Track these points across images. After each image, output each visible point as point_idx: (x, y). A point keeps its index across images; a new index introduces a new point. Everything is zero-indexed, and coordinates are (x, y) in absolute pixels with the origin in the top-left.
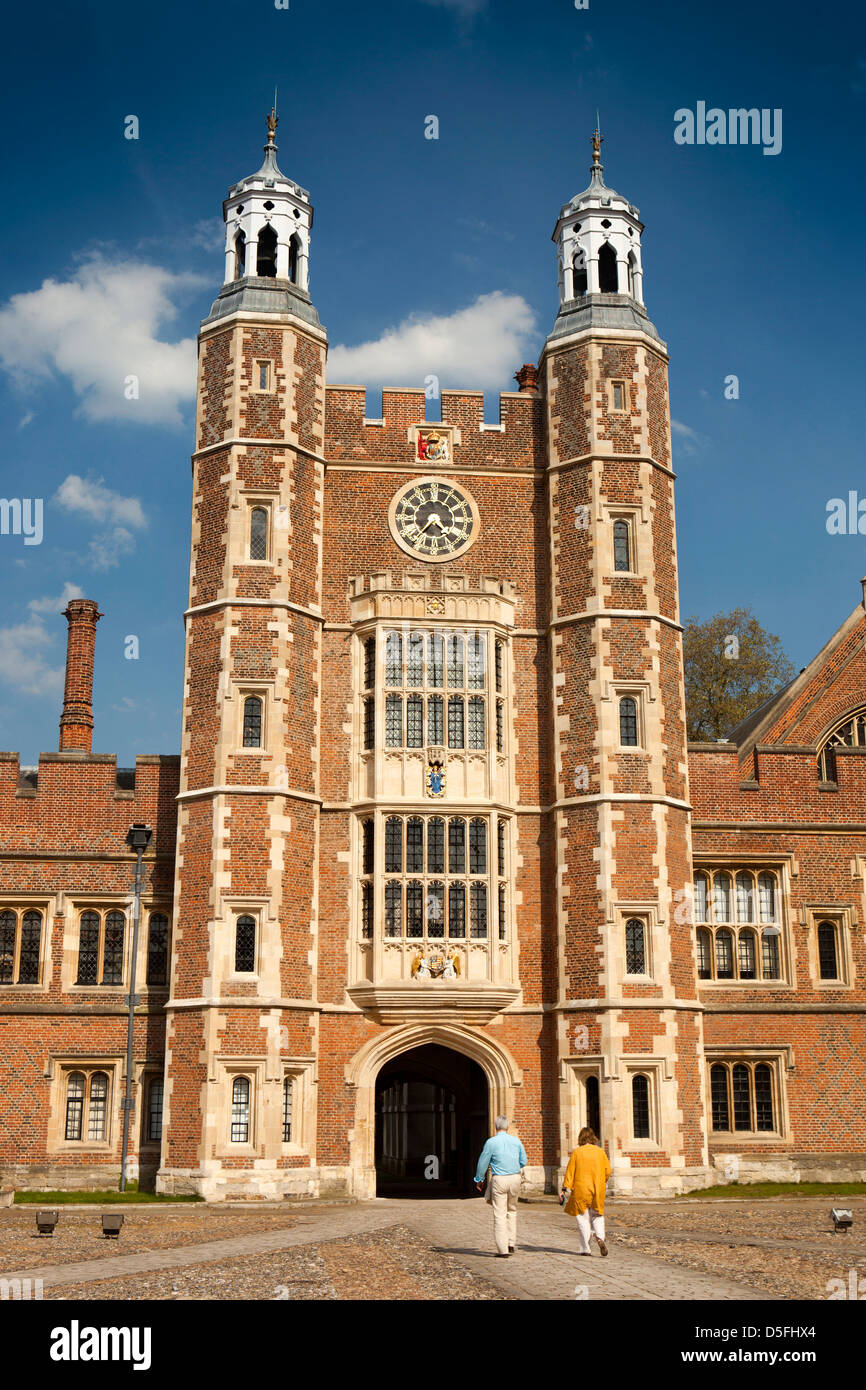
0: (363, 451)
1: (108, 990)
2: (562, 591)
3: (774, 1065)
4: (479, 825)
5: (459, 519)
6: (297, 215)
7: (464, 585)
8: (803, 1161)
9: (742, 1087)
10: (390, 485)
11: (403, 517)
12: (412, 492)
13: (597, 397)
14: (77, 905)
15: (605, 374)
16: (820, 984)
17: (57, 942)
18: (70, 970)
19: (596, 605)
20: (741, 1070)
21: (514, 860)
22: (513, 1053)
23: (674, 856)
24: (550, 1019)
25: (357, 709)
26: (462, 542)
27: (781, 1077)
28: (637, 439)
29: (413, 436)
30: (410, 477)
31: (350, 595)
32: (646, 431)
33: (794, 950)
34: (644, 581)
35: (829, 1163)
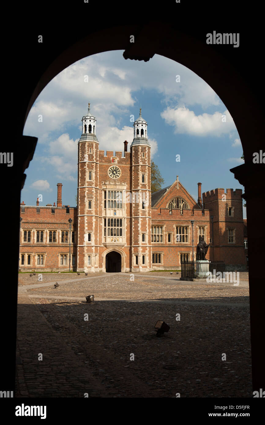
0: (104, 161)
1: (66, 243)
2: (134, 185)
3: (161, 254)
4: (121, 220)
5: (118, 172)
6: (94, 122)
7: (119, 183)
8: (164, 267)
9: (156, 257)
10: (108, 167)
11: (110, 172)
12: (111, 168)
13: (140, 155)
14: (61, 231)
15: (142, 151)
16: (168, 243)
17: (59, 236)
18: (60, 240)
19: (139, 188)
20: (157, 255)
21: (126, 225)
22: (125, 252)
23: (149, 225)
24: (131, 248)
25: (103, 202)
26: (119, 176)
27: (162, 256)
28: (146, 162)
29: (111, 159)
30: (111, 165)
31: (102, 184)
32: (147, 161)
33: (165, 238)
34: (146, 184)
35: (168, 268)
